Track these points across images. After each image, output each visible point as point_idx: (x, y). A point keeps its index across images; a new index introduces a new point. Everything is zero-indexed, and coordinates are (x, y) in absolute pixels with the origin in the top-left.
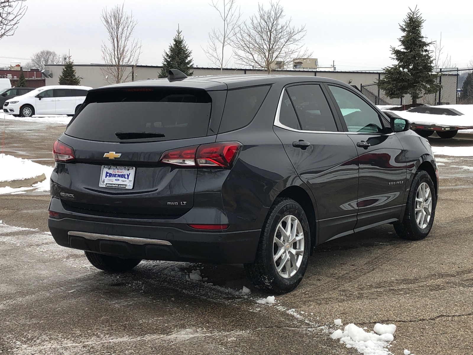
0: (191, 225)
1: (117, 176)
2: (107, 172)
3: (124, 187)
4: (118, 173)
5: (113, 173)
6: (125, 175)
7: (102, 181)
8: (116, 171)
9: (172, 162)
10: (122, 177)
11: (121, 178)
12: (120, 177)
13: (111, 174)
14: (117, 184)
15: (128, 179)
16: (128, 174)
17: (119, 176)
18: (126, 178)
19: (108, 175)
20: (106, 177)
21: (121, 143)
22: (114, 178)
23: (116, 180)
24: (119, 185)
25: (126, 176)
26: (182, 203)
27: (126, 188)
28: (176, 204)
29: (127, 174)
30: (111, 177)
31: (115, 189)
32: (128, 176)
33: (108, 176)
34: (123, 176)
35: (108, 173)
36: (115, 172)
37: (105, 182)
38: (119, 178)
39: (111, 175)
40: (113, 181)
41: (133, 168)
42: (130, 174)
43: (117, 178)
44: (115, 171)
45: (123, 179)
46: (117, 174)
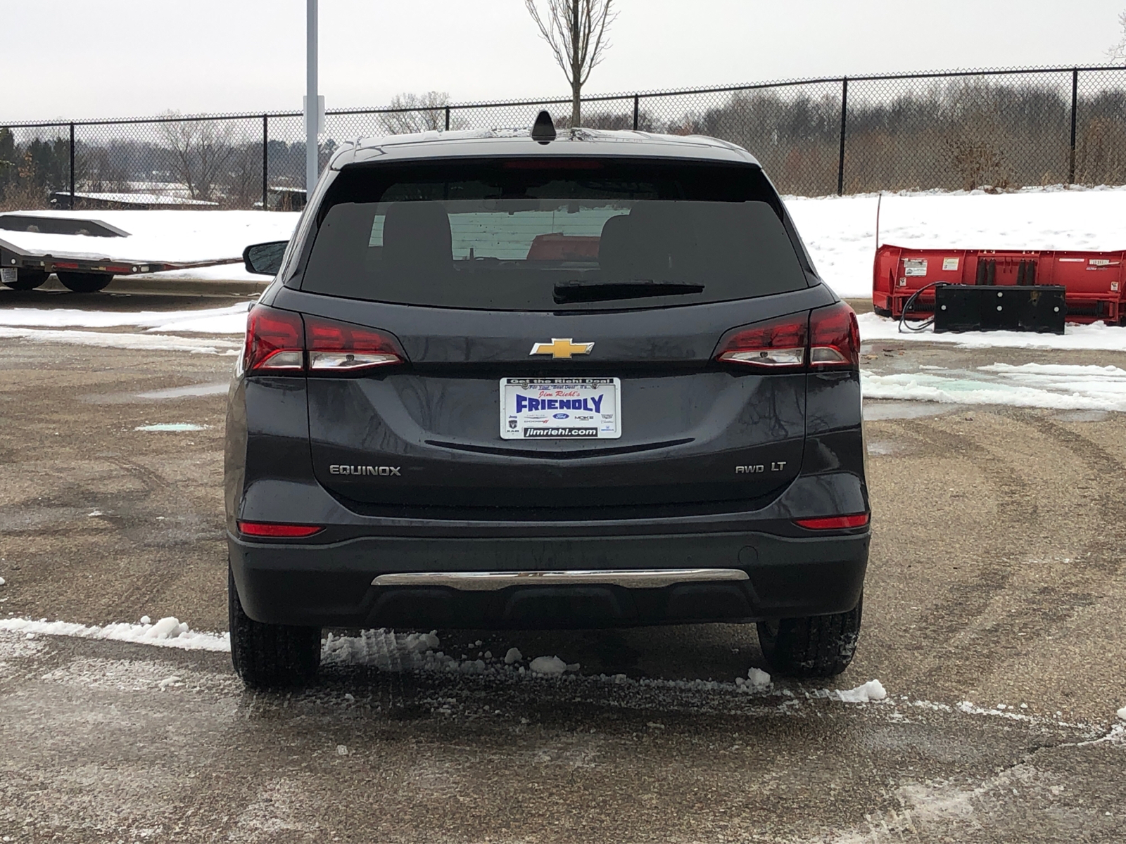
0: (799, 522)
1: (557, 405)
2: (518, 396)
3: (592, 435)
4: (559, 398)
5: (543, 398)
6: (585, 401)
7: (508, 424)
8: (552, 391)
9: (742, 357)
10: (575, 408)
11: (571, 410)
12: (569, 408)
13: (537, 401)
14: (565, 429)
15: (598, 410)
16: (597, 399)
17: (564, 404)
18: (591, 410)
19: (524, 403)
20: (519, 410)
21: (558, 313)
22: (547, 410)
23: (555, 416)
24: (571, 430)
25: (591, 405)
26: (776, 464)
27: (600, 436)
28: (760, 469)
29: (593, 399)
30: (537, 409)
31: (559, 440)
32: (597, 403)
33: (525, 406)
34: (578, 404)
35: (525, 399)
36: (550, 395)
37: (518, 424)
38: (565, 411)
39: (534, 404)
40: (548, 420)
41: (612, 381)
42: (601, 397)
43: (559, 411)
44: (548, 392)
45: (582, 412)
46: (556, 401)
